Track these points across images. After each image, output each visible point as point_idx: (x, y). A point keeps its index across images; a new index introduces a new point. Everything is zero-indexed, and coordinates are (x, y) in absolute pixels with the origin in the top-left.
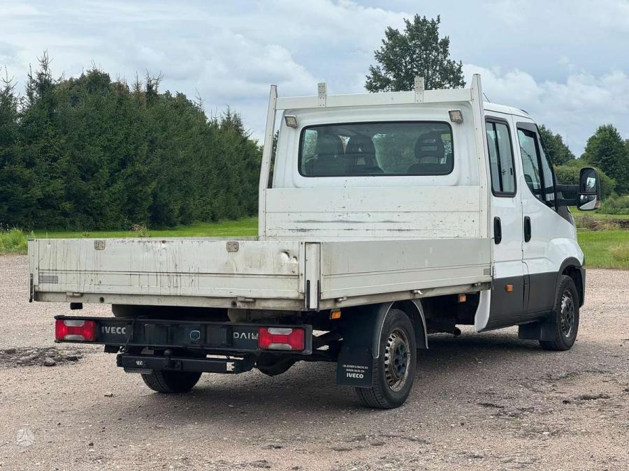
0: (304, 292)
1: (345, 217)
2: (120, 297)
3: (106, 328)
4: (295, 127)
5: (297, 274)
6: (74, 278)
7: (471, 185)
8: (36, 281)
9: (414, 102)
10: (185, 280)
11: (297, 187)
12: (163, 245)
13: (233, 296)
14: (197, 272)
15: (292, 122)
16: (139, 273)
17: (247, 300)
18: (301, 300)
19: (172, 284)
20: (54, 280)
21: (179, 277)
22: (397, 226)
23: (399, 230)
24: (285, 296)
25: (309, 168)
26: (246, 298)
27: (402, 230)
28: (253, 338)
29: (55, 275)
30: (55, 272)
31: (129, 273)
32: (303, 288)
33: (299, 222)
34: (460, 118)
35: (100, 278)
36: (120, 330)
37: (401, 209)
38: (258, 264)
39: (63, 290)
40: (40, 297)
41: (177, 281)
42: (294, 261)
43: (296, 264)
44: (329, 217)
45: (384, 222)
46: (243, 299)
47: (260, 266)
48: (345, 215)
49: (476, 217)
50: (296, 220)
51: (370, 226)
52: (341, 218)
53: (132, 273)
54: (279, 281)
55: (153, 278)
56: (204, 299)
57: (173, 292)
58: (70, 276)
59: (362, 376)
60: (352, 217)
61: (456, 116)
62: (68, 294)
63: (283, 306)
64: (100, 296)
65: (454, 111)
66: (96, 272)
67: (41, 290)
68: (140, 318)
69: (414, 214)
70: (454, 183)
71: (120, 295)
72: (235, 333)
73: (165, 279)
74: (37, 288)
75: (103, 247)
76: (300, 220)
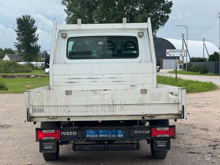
0: (181, 110)
1: (92, 76)
2: (79, 118)
3: (64, 133)
4: (65, 38)
5: (177, 102)
6: (54, 109)
7: (146, 62)
8: (31, 112)
9: (122, 28)
10: (118, 108)
11: (66, 64)
12: (105, 92)
13: (144, 114)
14: (125, 104)
15: (64, 35)
16: (92, 106)
17: (151, 116)
18: (180, 114)
19: (111, 110)
20: (42, 111)
21: (114, 107)
22: (116, 80)
23: (117, 81)
24: (172, 113)
25: (72, 55)
26: (151, 115)
27: (119, 81)
28: (145, 133)
29: (42, 108)
30: (42, 107)
31: (86, 106)
32: (181, 109)
33: (70, 79)
34: (142, 35)
35: (69, 109)
36: (72, 133)
37: (118, 72)
38: (157, 99)
39: (47, 115)
40: (31, 120)
41: (113, 109)
42: (176, 97)
43: (177, 98)
44: (84, 77)
45: (110, 78)
46: (150, 115)
47: (158, 100)
48: (92, 75)
49: (151, 75)
50: (68, 78)
51: (104, 80)
52: (90, 77)
53: (88, 106)
54: (168, 106)
55: (100, 108)
56: (127, 116)
57: (111, 114)
58: (51, 109)
59: (165, 146)
60: (95, 76)
61: (141, 34)
62: (50, 117)
63: (169, 117)
64: (67, 118)
65: (140, 32)
66: (67, 106)
67: (34, 116)
68: (86, 127)
69: (124, 75)
70: (139, 61)
71: (79, 116)
72: (135, 131)
73: (107, 108)
74: (31, 115)
75: (71, 94)
76: (70, 78)
